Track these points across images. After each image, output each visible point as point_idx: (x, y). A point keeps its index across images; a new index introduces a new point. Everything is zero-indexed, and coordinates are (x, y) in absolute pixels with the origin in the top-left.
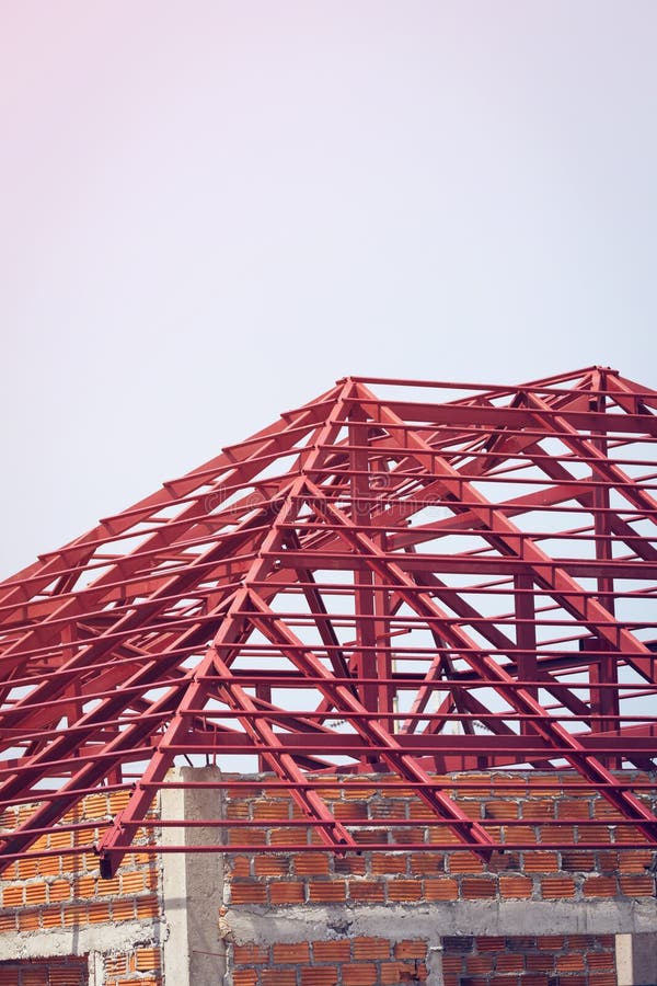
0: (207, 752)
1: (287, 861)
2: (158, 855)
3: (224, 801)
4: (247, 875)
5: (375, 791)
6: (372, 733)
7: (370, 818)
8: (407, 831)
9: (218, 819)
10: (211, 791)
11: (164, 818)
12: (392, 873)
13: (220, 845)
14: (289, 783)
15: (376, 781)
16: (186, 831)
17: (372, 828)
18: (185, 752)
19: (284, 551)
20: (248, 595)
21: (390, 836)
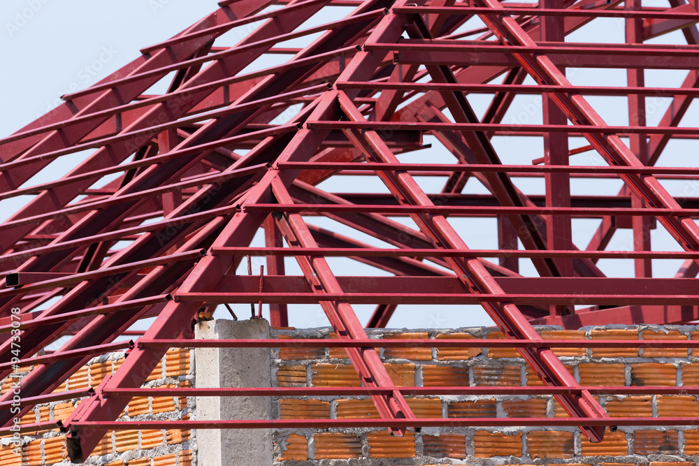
0: (252, 301)
1: (359, 440)
2: (192, 432)
3: (273, 364)
4: (304, 458)
5: (478, 350)
6: (472, 276)
7: (473, 385)
8: (523, 402)
9: (265, 386)
10: (256, 351)
11: (199, 385)
12: (502, 455)
13: (268, 419)
14: (347, 339)
15: (481, 337)
16: (223, 402)
17: (474, 398)
18: (227, 301)
19: (406, 41)
20: (336, 99)
21: (499, 407)
